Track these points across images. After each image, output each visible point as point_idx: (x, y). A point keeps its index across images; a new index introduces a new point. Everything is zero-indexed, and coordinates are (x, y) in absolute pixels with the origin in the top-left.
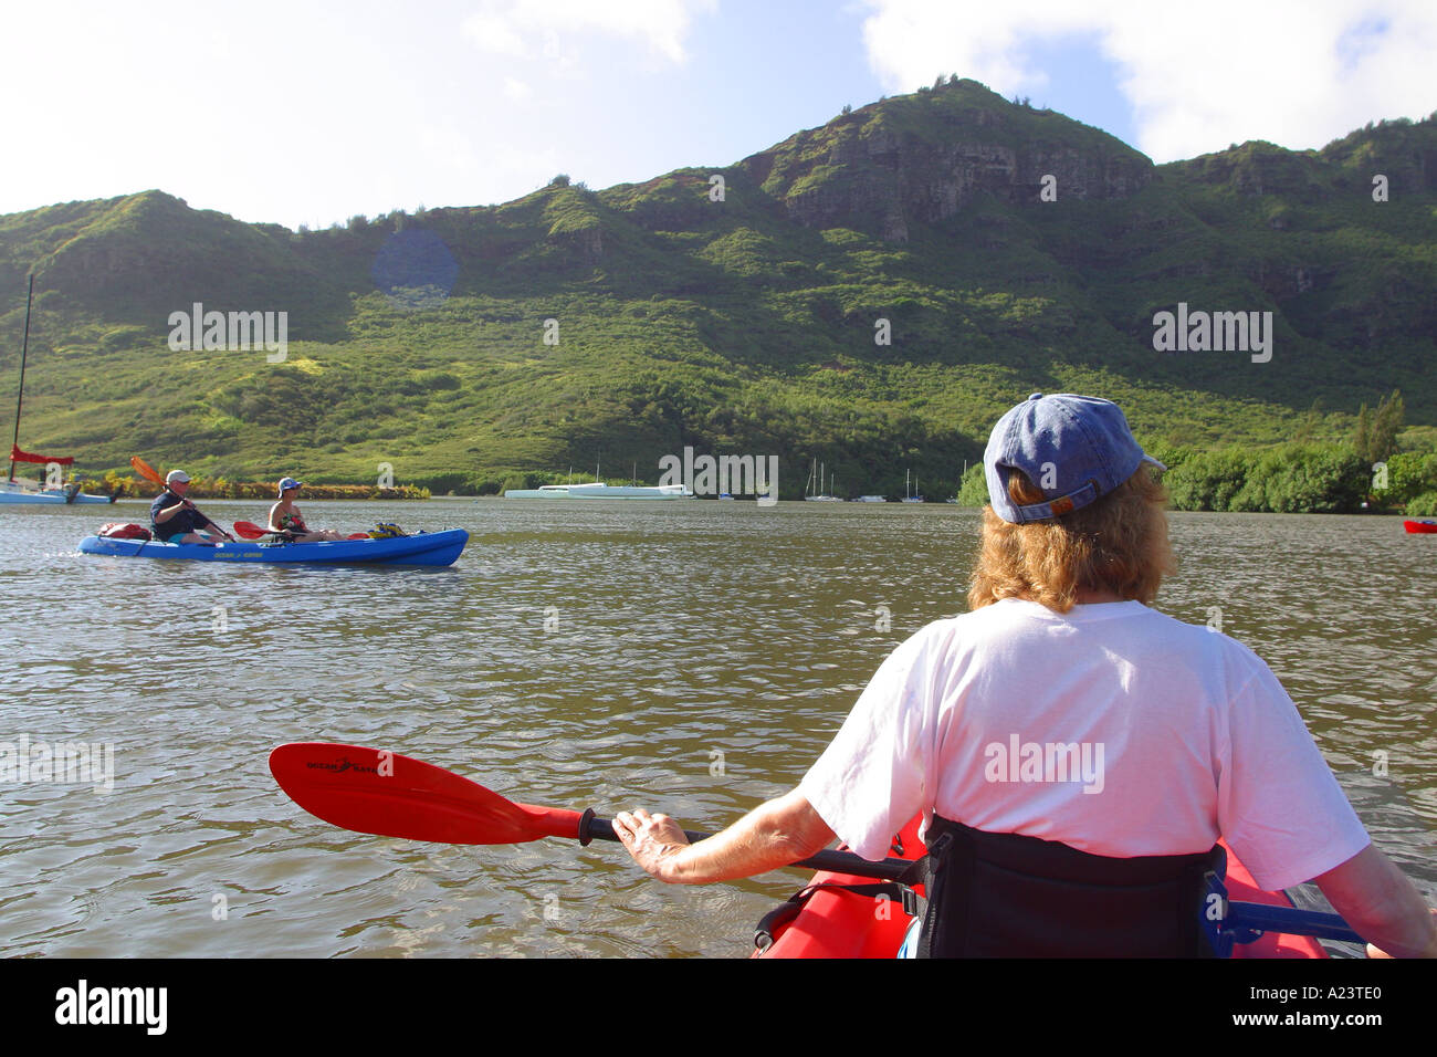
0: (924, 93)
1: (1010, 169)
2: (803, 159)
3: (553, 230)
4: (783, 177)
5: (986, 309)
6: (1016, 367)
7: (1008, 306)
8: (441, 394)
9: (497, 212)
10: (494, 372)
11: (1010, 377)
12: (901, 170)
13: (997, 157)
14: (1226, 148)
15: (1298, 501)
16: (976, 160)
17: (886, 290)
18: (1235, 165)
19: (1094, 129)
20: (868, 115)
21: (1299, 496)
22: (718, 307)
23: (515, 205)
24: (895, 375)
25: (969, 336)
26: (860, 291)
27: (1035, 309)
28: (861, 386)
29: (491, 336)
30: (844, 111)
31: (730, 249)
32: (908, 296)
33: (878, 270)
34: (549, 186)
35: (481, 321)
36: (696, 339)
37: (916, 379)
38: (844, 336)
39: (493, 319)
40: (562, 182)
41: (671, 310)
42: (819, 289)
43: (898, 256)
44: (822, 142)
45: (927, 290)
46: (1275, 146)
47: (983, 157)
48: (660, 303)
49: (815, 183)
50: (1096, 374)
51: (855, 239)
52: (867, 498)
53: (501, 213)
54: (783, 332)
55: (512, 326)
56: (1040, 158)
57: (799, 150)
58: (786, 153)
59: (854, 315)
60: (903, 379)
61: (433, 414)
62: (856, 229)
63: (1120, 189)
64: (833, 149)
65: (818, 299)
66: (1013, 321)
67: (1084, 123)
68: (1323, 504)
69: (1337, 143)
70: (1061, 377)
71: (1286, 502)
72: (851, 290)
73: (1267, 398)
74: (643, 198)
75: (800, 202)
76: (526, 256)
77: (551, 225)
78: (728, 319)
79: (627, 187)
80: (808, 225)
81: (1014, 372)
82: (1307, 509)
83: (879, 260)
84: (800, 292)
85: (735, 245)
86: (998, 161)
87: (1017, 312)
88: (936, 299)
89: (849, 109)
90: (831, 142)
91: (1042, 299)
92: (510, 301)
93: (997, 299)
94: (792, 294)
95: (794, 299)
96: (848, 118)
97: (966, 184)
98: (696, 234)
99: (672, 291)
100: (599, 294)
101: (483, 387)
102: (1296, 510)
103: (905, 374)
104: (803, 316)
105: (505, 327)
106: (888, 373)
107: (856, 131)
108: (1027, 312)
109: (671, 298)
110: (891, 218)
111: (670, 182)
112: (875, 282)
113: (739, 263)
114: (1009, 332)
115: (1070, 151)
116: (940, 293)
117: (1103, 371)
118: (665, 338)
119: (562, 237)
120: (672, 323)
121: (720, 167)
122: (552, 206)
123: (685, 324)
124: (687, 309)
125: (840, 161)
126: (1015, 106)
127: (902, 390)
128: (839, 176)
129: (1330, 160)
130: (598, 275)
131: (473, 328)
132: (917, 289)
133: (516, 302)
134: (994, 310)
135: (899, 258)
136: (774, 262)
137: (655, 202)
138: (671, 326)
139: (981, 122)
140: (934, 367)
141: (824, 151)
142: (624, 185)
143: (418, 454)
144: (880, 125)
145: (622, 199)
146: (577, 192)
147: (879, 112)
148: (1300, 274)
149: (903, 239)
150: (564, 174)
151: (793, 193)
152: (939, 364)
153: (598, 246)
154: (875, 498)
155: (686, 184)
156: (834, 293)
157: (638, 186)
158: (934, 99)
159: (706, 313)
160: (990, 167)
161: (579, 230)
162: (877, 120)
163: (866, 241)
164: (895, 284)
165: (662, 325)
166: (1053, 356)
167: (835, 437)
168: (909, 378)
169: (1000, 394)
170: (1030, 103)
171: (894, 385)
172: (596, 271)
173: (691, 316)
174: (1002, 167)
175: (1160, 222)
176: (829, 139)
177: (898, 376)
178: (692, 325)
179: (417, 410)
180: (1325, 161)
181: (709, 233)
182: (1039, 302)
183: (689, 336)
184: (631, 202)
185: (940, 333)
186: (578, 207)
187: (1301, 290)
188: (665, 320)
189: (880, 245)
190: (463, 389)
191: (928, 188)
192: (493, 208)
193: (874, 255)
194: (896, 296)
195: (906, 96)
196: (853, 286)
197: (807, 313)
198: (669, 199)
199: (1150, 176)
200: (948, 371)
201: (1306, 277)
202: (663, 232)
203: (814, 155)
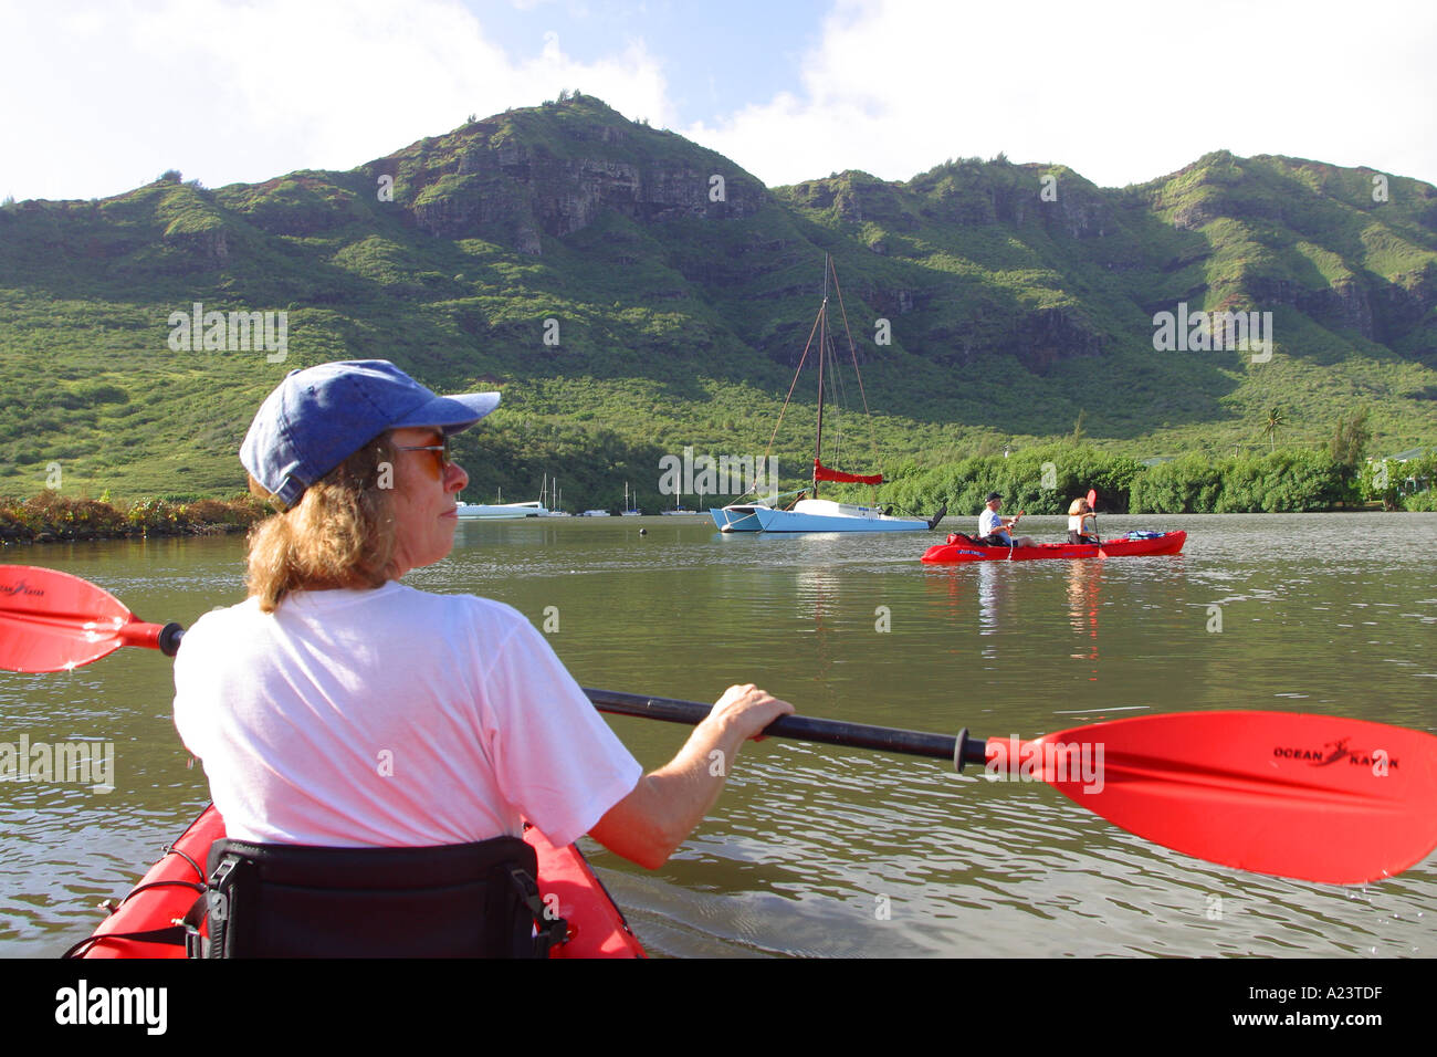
0: (548, 106)
1: (635, 186)
2: (430, 167)
3: (170, 230)
4: (409, 185)
5: (627, 324)
6: (664, 381)
7: (647, 321)
8: (108, 408)
9: (102, 207)
10: (164, 384)
11: (660, 390)
12: (531, 182)
13: (622, 173)
14: (828, 175)
15: (1292, 502)
16: (602, 175)
17: (529, 303)
18: (836, 192)
19: (711, 151)
20: (497, 125)
21: (1294, 497)
22: (360, 317)
23: (123, 201)
24: (550, 389)
25: (614, 350)
26: (503, 304)
27: (674, 324)
28: (520, 400)
29: (121, 344)
30: (470, 120)
31: (364, 255)
32: (551, 310)
33: (516, 283)
34: (158, 181)
35: (102, 327)
36: (344, 351)
37: (572, 392)
38: (491, 349)
39: (116, 326)
40: (172, 177)
41: (312, 320)
42: (462, 301)
43: (535, 269)
44: (450, 151)
45: (568, 303)
46: (870, 176)
47: (609, 173)
48: (300, 312)
49: (444, 192)
50: (738, 388)
51: (489, 250)
52: (591, 512)
53: (107, 209)
54: (432, 344)
55: (139, 333)
56: (663, 176)
57: (425, 157)
58: (409, 159)
59: (501, 328)
60: (559, 393)
61: (109, 431)
62: (489, 240)
63: (738, 209)
64: (463, 158)
65: (462, 311)
66: (653, 335)
67: (701, 145)
68: (1316, 504)
69: (922, 176)
70: (708, 389)
71: (1280, 502)
72: (494, 302)
73: (890, 411)
74: (262, 200)
75: (428, 209)
76: (143, 256)
77: (167, 224)
78: (374, 330)
79: (243, 187)
80: (438, 234)
81: (663, 385)
82: (1301, 509)
83: (517, 272)
84: (443, 303)
85: (368, 253)
86: (622, 177)
87: (656, 327)
88: (578, 312)
89: (474, 118)
90: (459, 151)
91: (678, 315)
92: (129, 306)
93: (635, 314)
94: (436, 305)
95: (438, 310)
96: (473, 127)
97: (594, 200)
98: (325, 240)
99: (308, 300)
100: (228, 302)
101: (157, 400)
102: (1290, 510)
103: (560, 387)
104: (451, 328)
105: (131, 334)
106: (543, 387)
107: (485, 140)
108: (666, 327)
109: (309, 306)
110: (525, 230)
111: (291, 184)
112: (516, 294)
113: (374, 272)
114: (651, 346)
115: (690, 172)
116: (581, 307)
117: (742, 385)
118: (312, 349)
119: (180, 238)
120: (316, 333)
121: (341, 171)
122: (166, 203)
123: (330, 334)
124: (329, 318)
125: (470, 171)
126: (636, 126)
127: (559, 403)
128: (470, 185)
129: (917, 191)
130: (225, 280)
131: (95, 336)
132: (558, 302)
133: (138, 308)
134: (634, 325)
135: (536, 271)
136: (411, 272)
137: (277, 205)
138: (315, 337)
139: (605, 139)
140: (587, 380)
141: (453, 160)
142: (239, 184)
143: (117, 475)
144: (509, 136)
145: (239, 200)
146: (193, 189)
147: (508, 122)
148: (902, 296)
149: (536, 252)
150: (175, 170)
151: (421, 200)
152: (590, 378)
153: (222, 249)
154: (599, 512)
155: (308, 187)
156: (477, 305)
157: (256, 187)
158: (559, 114)
159: (349, 323)
160: (616, 183)
161: (200, 231)
162: (506, 131)
163: (501, 253)
164: (535, 297)
165: (305, 336)
166: (696, 371)
167: (547, 451)
168: (564, 391)
169: (658, 407)
170: (649, 124)
171: (551, 398)
172: (222, 276)
173: (334, 326)
174: (627, 184)
175: (777, 243)
176: (457, 148)
177: (553, 390)
178: (337, 336)
179: (89, 425)
180: (913, 192)
181: (337, 240)
182: (676, 318)
183: (336, 347)
184: (249, 203)
185: (586, 347)
186: (197, 207)
187: (903, 310)
188: (308, 329)
189: (515, 257)
190: (133, 402)
191: (557, 202)
192: (96, 203)
193: (510, 267)
194: (539, 310)
195: (532, 109)
196: (496, 298)
197: (453, 325)
198: (291, 201)
199: (765, 198)
200: (601, 385)
201: (907, 298)
202: (288, 237)
203: (441, 163)
